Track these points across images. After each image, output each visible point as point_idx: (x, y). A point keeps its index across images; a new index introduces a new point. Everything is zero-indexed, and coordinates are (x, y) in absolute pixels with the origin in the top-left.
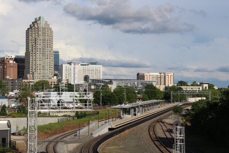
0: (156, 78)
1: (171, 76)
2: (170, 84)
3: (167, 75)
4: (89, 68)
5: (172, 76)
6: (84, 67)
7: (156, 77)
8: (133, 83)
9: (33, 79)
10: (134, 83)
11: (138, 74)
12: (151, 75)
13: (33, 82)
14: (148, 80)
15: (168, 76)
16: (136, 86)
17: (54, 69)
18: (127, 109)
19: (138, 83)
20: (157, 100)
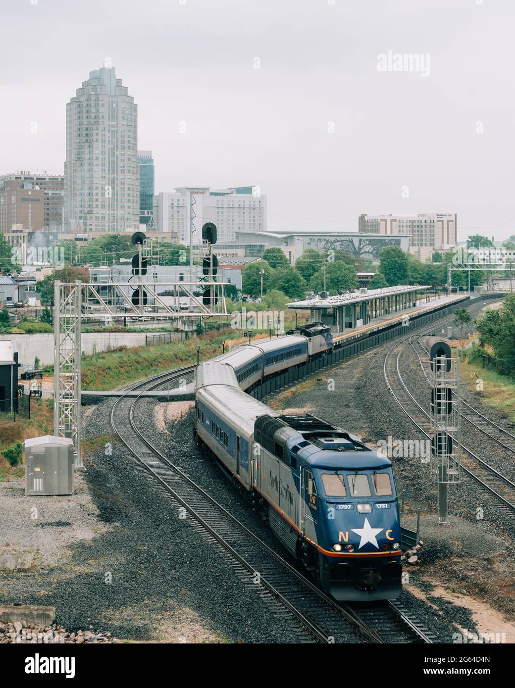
0: (408, 229)
1: (448, 221)
2: (448, 243)
3: (438, 221)
4: (233, 201)
5: (452, 221)
6: (218, 201)
7: (408, 224)
8: (349, 241)
9: (85, 231)
10: (352, 242)
11: (362, 219)
12: (396, 220)
13: (86, 240)
14: (389, 234)
15: (442, 221)
16: (355, 249)
17: (141, 204)
18: (328, 310)
19: (361, 240)
20: (409, 287)
